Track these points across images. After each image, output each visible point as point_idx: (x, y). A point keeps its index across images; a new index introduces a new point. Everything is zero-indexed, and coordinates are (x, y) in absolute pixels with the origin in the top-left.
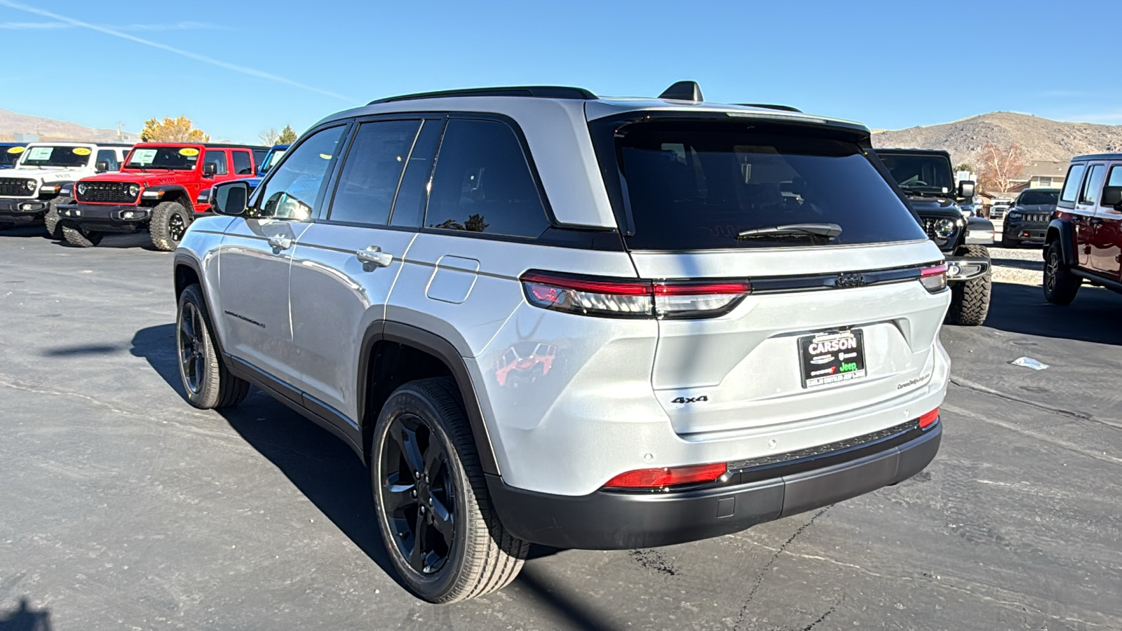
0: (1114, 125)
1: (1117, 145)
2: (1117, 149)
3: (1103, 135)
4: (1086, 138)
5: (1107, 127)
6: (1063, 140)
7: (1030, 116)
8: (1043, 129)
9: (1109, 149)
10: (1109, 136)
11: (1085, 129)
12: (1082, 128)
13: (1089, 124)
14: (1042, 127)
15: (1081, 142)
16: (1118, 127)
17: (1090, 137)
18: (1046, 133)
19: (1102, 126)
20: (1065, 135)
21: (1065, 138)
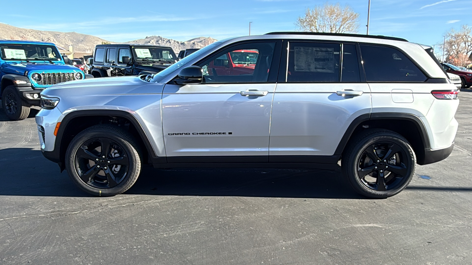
0: (43, 31)
1: (46, 39)
2: (46, 40)
3: (40, 35)
4: (33, 35)
5: (40, 31)
6: (23, 36)
7: (7, 25)
8: (13, 31)
9: (43, 40)
10: (42, 35)
11: (32, 32)
12: (30, 31)
13: (33, 30)
14: (13, 30)
15: (31, 37)
16: (45, 31)
17: (34, 35)
18: (15, 33)
19: (38, 31)
20: (24, 34)
21: (24, 35)
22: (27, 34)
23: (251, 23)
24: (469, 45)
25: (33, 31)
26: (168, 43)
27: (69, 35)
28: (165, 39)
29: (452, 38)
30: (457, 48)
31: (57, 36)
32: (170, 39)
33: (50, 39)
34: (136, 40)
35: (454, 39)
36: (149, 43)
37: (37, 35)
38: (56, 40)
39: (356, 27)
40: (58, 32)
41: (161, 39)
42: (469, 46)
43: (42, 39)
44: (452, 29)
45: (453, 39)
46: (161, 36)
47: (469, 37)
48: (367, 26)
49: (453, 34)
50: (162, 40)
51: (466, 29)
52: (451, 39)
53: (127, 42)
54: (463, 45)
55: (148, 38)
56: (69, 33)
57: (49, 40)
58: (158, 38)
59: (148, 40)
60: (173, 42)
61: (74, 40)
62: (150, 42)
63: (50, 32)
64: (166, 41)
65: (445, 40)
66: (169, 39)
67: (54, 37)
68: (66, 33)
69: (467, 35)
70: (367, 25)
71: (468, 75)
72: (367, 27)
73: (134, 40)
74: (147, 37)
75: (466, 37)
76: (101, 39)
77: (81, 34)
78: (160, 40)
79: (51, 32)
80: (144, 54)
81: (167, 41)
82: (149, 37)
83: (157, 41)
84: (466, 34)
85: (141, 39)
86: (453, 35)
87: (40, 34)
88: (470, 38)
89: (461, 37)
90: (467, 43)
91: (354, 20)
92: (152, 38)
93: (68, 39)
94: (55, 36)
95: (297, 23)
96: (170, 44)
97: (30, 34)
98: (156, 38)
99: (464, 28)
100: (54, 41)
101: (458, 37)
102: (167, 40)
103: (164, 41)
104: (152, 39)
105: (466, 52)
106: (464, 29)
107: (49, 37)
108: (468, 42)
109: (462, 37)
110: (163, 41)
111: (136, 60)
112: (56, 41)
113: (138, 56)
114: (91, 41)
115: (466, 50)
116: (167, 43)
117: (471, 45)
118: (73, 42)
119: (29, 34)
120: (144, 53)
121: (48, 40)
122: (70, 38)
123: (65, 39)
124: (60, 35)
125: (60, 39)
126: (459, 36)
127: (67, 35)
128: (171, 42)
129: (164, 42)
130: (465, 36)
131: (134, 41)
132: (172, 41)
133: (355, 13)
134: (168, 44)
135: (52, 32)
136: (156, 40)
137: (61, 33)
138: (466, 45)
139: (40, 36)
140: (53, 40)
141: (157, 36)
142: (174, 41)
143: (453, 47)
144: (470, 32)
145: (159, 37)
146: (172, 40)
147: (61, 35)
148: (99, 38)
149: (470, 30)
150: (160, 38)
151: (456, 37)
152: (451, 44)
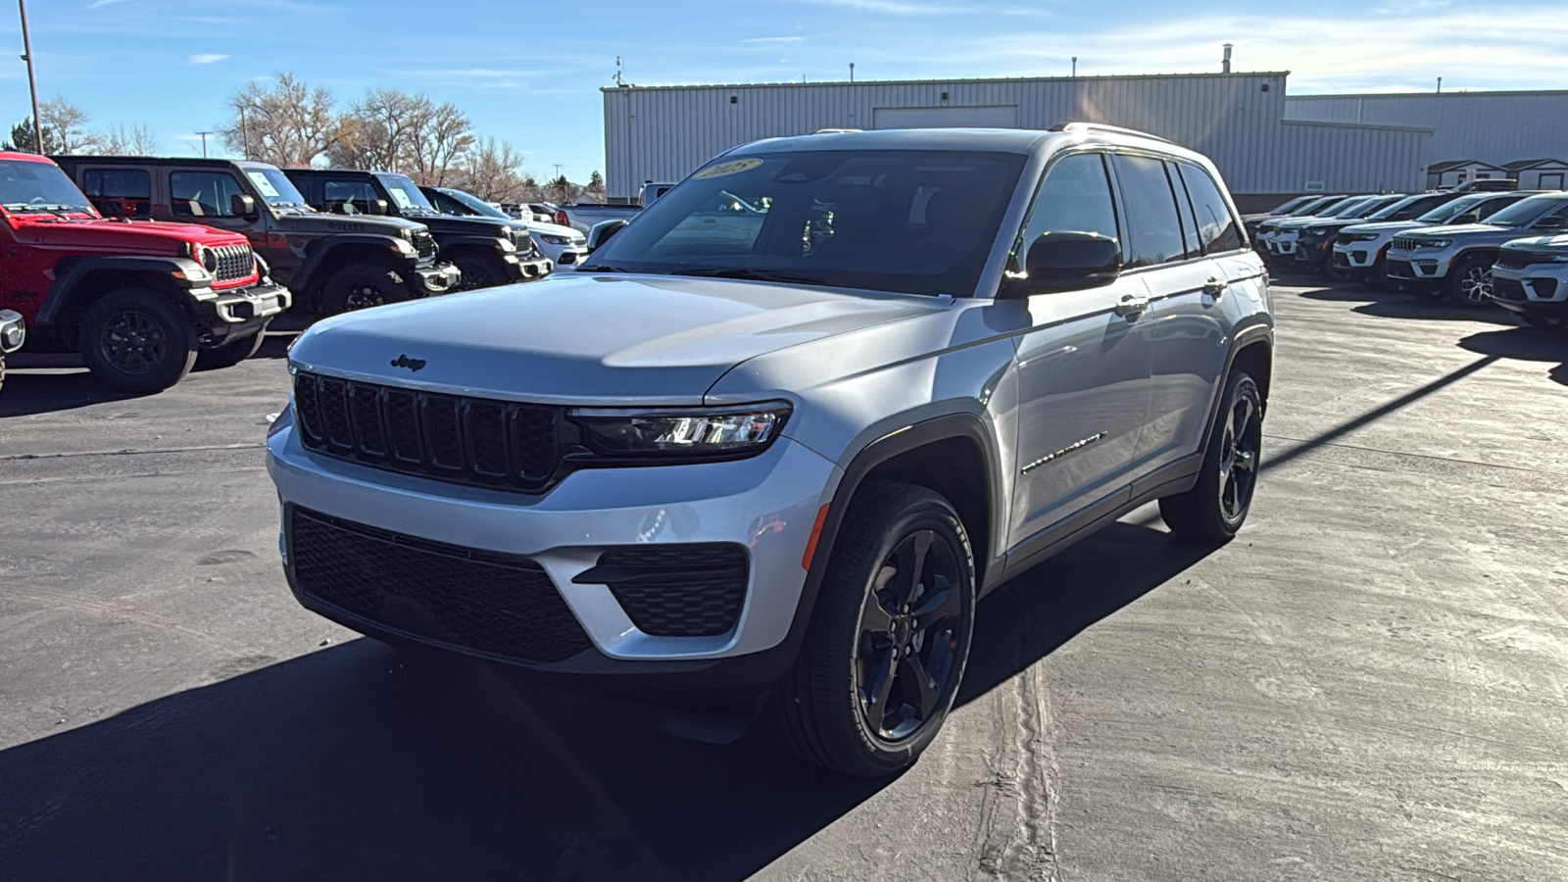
24: (310, 135)
29: (256, 110)
35: (263, 115)
42: (309, 138)
45: (260, 116)
47: (303, 110)
48: (26, 58)
49: (257, 99)
52: (253, 114)
69: (300, 105)
70: (24, 53)
72: (25, 62)
75: (296, 109)
84: (295, 101)
86: (258, 104)
88: (308, 113)
89: (281, 111)
90: (302, 130)
99: (286, 83)
101: (273, 111)
106: (287, 86)
108: (304, 126)
109: (285, 112)
117: (313, 136)
126: (275, 107)
130: (293, 109)
144: (303, 95)
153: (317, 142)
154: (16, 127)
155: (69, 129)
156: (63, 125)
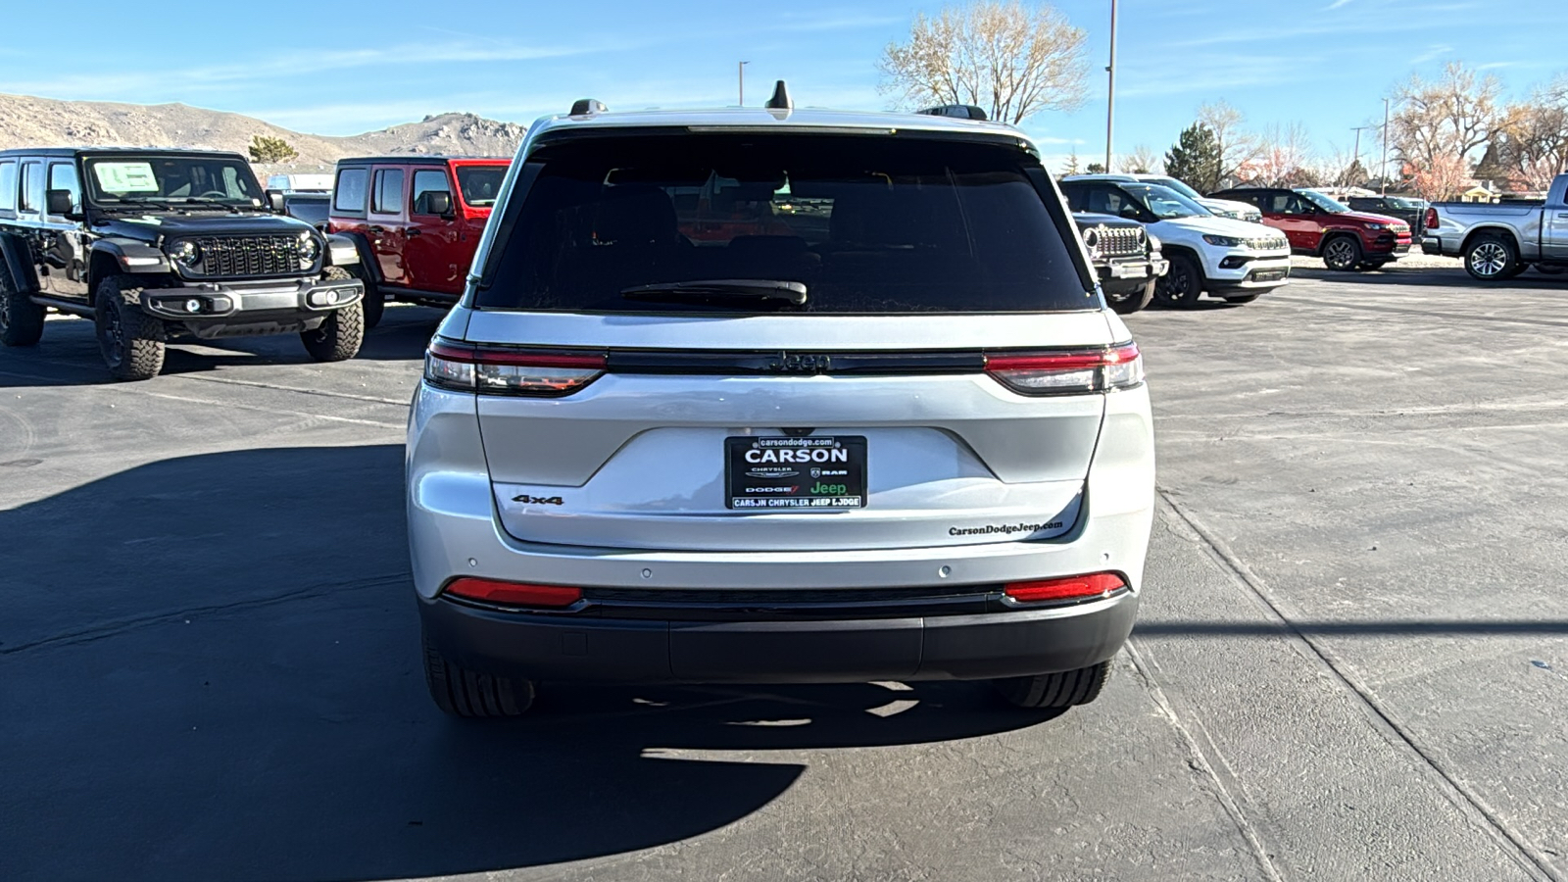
22: (16, 111)
23: (743, 65)
24: (1468, 126)
25: (36, 101)
26: (499, 135)
27: (159, 116)
28: (489, 124)
29: (1414, 103)
30: (1428, 135)
31: (121, 117)
32: (507, 123)
33: (97, 129)
34: (392, 126)
35: (1420, 107)
36: (434, 137)
37: (51, 116)
38: (117, 132)
39: (1078, 75)
40: (123, 105)
41: (477, 124)
42: (1467, 129)
43: (69, 128)
44: (1414, 74)
45: (1417, 108)
46: (474, 114)
47: (1466, 99)
48: (1109, 69)
49: (1416, 91)
50: (480, 126)
51: (1459, 73)
52: (1410, 107)
53: (362, 133)
54: (1447, 126)
55: (432, 121)
56: (161, 108)
57: (92, 133)
58: (466, 119)
59: (433, 126)
60: (517, 131)
61: (180, 132)
62: (441, 133)
63: (93, 106)
64: (491, 127)
65: (1390, 113)
66: (501, 122)
67: (112, 124)
68: (149, 108)
69: (1462, 94)
70: (1108, 65)
71: (1368, 226)
72: (1108, 73)
73: (384, 129)
74: (427, 118)
75: (1458, 99)
76: (270, 127)
77: (202, 111)
78: (473, 127)
79: (99, 104)
80: (131, 179)
81: (497, 131)
82: (434, 116)
83: (464, 130)
84: (1458, 91)
85: (408, 125)
86: (1417, 96)
87: (60, 111)
88: (1471, 103)
89: (1442, 102)
90: (1461, 120)
91: (1069, 51)
92: (445, 121)
93: (158, 127)
94: (114, 117)
95: (884, 63)
96: (506, 138)
97: (26, 112)
98: (457, 119)
99: (1452, 71)
100: (110, 136)
101: (1432, 102)
102: (497, 127)
103: (486, 128)
104: (446, 124)
105: (1460, 149)
106: (1454, 74)
107: (92, 120)
108: (1464, 117)
109: (1446, 103)
110: (482, 130)
111: (96, 202)
112: (115, 135)
113: (104, 188)
114: (238, 132)
115: (1458, 143)
116: (495, 135)
117: (1473, 127)
118: (174, 139)
119: (23, 112)
120: (129, 176)
121: (89, 134)
122: (163, 123)
123: (149, 128)
124: (129, 115)
125: (132, 129)
126: (1434, 98)
127: (155, 114)
128: (510, 131)
129: (485, 134)
130: (1454, 99)
131: (385, 131)
132: (514, 128)
133: (1074, 28)
134: (501, 139)
135: (104, 104)
136: (458, 125)
137: (133, 107)
138: (1457, 126)
139: (61, 119)
140: (108, 132)
141: (463, 113)
142: (521, 128)
143: (1418, 136)
144: (1469, 83)
145: (470, 116)
146: (511, 125)
147: (134, 113)
148: (265, 124)
149: (1471, 77)
150: (473, 119)
151: (1426, 101)
152: (1410, 124)
153: (1475, 133)
154: (1185, 131)
155: (1226, 130)
156: (1221, 127)
